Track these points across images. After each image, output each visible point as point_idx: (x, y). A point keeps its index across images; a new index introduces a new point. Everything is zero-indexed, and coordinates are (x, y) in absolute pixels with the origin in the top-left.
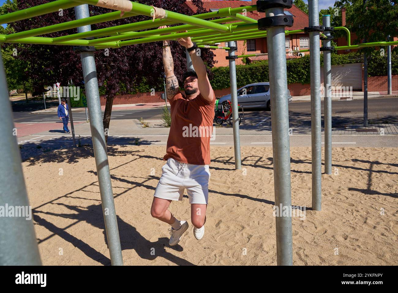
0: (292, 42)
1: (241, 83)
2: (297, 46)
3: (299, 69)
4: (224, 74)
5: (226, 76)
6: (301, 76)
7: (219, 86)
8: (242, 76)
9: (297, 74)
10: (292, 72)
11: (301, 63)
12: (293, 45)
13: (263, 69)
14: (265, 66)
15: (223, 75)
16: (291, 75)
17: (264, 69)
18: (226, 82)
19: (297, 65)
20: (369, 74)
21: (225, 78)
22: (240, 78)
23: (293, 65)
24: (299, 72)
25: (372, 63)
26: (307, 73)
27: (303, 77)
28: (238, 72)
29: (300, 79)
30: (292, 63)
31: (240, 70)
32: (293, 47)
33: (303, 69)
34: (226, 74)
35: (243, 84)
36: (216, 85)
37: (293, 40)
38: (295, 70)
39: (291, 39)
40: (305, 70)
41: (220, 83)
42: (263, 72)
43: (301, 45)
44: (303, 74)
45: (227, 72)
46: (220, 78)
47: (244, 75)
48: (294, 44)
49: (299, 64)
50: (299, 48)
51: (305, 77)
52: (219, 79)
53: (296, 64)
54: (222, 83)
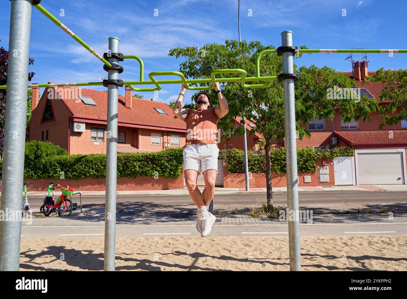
0: (163, 138)
1: (100, 173)
2: (168, 143)
3: (163, 162)
4: (82, 162)
5: (84, 165)
6: (164, 170)
7: (75, 175)
8: (102, 165)
9: (160, 166)
10: (156, 164)
11: (164, 156)
12: (164, 142)
13: (125, 159)
14: (127, 156)
15: (81, 164)
16: (155, 167)
17: (127, 160)
18: (83, 171)
19: (161, 158)
20: (230, 170)
21: (82, 167)
22: (100, 168)
23: (157, 157)
24: (163, 165)
25: (232, 160)
26: (170, 167)
27: (166, 170)
28: (98, 161)
29: (163, 172)
30: (156, 155)
31: (101, 159)
32: (164, 143)
33: (167, 162)
34: (84, 163)
35: (102, 175)
36: (71, 174)
37: (164, 136)
38: (159, 163)
39: (163, 136)
40: (169, 163)
41: (76, 171)
42: (125, 163)
43: (172, 142)
44: (166, 167)
45: (85, 161)
46: (77, 166)
47: (105, 165)
48: (165, 140)
49: (163, 156)
50: (170, 145)
51: (168, 170)
52: (75, 168)
53: (160, 156)
54: (79, 172)
